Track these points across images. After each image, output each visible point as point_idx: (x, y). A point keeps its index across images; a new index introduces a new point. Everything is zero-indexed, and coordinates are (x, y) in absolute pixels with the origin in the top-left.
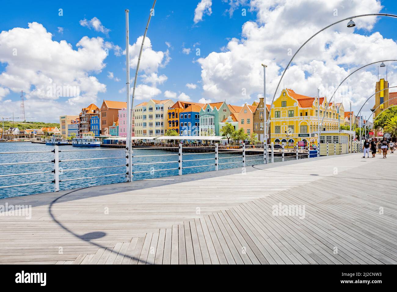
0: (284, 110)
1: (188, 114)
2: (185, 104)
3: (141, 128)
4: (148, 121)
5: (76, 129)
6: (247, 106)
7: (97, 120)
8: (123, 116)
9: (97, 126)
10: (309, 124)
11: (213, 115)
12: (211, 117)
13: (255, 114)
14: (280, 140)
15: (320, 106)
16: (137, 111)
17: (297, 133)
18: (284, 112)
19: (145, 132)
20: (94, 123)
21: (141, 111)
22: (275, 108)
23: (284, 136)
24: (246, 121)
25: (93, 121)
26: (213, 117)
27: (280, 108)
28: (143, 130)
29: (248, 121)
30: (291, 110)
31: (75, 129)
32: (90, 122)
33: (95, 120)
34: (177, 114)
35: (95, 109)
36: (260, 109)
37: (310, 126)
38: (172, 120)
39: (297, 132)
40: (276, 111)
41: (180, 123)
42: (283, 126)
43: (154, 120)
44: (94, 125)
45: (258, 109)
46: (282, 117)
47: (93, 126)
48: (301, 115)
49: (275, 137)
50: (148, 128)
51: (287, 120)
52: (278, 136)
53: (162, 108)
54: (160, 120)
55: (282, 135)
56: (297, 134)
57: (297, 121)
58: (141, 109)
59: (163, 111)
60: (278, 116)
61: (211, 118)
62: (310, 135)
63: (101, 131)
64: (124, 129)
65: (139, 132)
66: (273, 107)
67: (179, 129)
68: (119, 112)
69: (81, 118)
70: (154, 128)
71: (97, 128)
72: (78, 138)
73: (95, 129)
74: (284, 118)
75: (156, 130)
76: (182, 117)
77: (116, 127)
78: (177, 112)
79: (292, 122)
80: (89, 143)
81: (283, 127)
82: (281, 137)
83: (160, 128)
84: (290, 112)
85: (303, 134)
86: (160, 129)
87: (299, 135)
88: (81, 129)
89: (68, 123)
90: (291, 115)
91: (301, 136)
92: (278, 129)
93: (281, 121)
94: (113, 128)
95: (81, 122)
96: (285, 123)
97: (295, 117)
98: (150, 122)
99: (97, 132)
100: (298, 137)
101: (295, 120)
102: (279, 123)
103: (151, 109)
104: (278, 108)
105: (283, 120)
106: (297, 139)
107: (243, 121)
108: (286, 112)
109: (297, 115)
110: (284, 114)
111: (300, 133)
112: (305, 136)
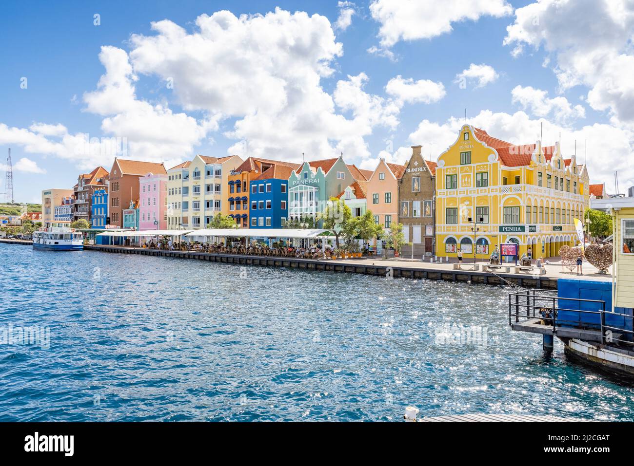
0: (466, 171)
1: (267, 184)
2: (262, 163)
3: (179, 213)
4: (191, 198)
5: (68, 215)
6: (385, 165)
7: (103, 198)
8: (147, 188)
9: (103, 209)
10: (523, 203)
11: (315, 185)
12: (310, 188)
13: (401, 182)
14: (457, 240)
15: (547, 164)
16: (171, 178)
17: (494, 225)
18: (467, 176)
19: (185, 220)
20: (97, 203)
21: (180, 178)
22: (446, 167)
23: (465, 230)
24: (382, 199)
25: (96, 198)
26: (314, 189)
27: (457, 168)
28: (183, 217)
29: (388, 197)
30: (483, 171)
31: (66, 216)
32: (91, 201)
33: (99, 198)
34: (245, 182)
35: (102, 176)
36: (413, 170)
37: (525, 208)
38: (235, 195)
39: (495, 221)
40: (448, 173)
41: (250, 203)
42: (464, 207)
43: (203, 197)
44: (97, 206)
45: (408, 171)
46: (460, 188)
47: (95, 209)
48: (505, 183)
49: (445, 233)
50: (190, 213)
51: (472, 195)
52: (453, 231)
53: (218, 173)
54: (212, 196)
55: (462, 226)
56: (497, 227)
57: (495, 197)
58: (180, 175)
59: (220, 178)
60: (453, 185)
61: (311, 190)
62: (527, 229)
63: (109, 218)
64: (144, 214)
65: (174, 220)
66: (441, 165)
67: (248, 215)
68: (142, 181)
69: (76, 194)
70: (203, 213)
71: (103, 214)
73: (99, 214)
74: (467, 188)
75: (205, 216)
76: (255, 189)
77: (135, 212)
78: (245, 179)
79: (485, 198)
80: (56, 243)
81: (464, 210)
82: (460, 233)
83: (212, 212)
84: (479, 178)
85: (511, 227)
86: (214, 215)
87: (501, 229)
88: (76, 214)
89: (55, 203)
90: (482, 183)
91: (505, 231)
92: (452, 214)
93: (460, 196)
94: (131, 212)
95: (77, 202)
96: (469, 201)
97: (491, 187)
98: (195, 200)
99: (102, 219)
100: (498, 233)
101: (492, 194)
102: (454, 200)
103: (197, 174)
104: (453, 168)
105: (465, 195)
106: (495, 236)
107: (376, 196)
108: (469, 176)
109: (495, 184)
110: (466, 180)
111: (502, 224)
112: (515, 231)
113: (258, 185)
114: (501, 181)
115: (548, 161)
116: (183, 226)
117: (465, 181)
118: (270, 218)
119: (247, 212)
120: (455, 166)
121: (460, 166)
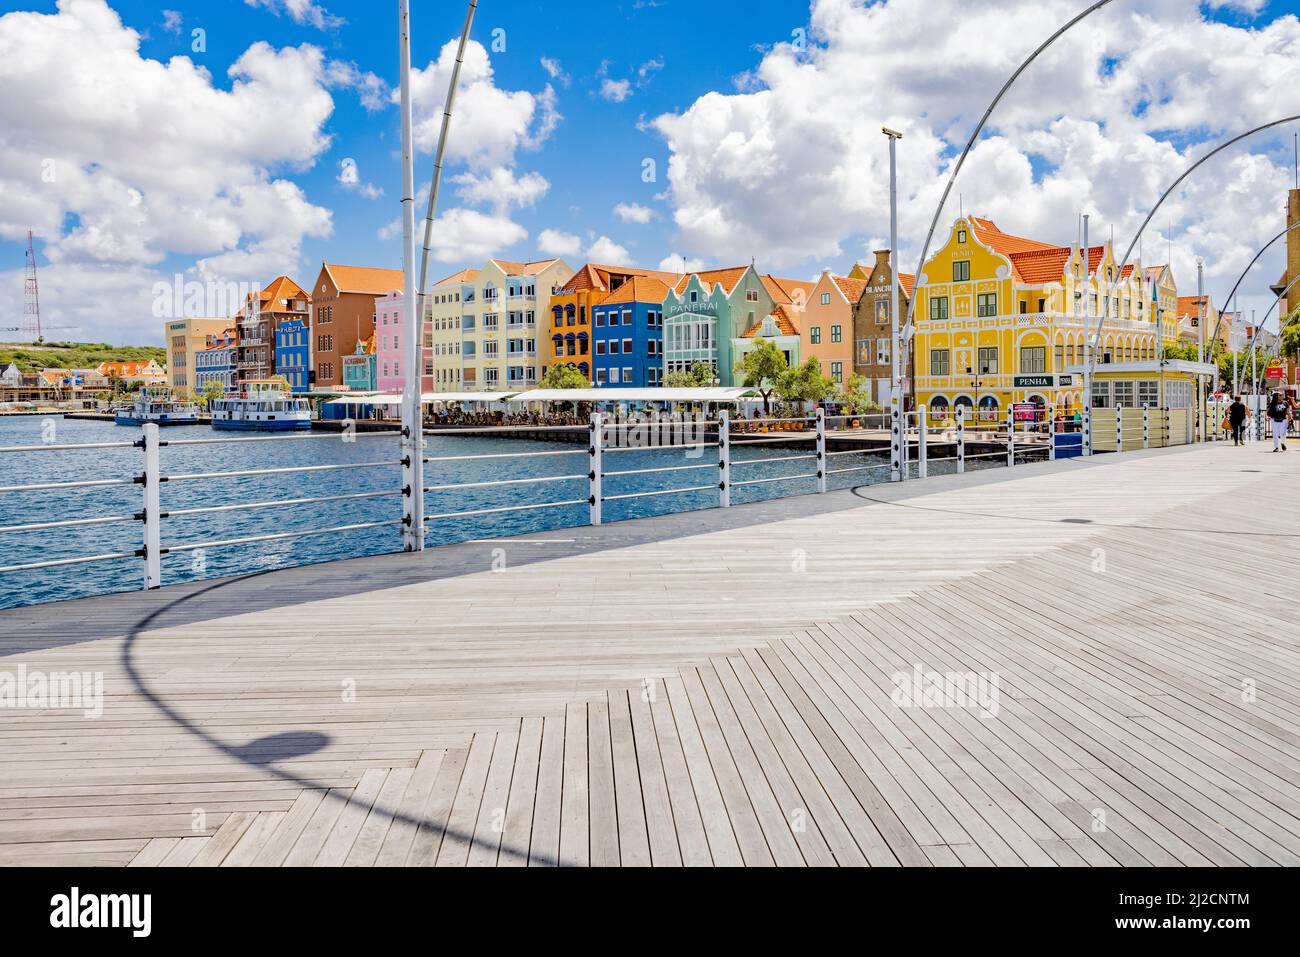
0: (962, 292)
1: (624, 312)
2: (611, 274)
3: (457, 362)
4: (480, 335)
5: (225, 368)
6: (830, 281)
7: (299, 335)
8: (390, 318)
9: (299, 355)
10: (1051, 342)
11: (712, 313)
12: (702, 319)
13: (858, 308)
14: (948, 399)
15: (1090, 277)
16: (440, 300)
17: (1007, 375)
18: (963, 300)
19: (470, 375)
20: (287, 343)
21: (458, 300)
22: (929, 286)
23: (960, 385)
24: (826, 335)
25: (283, 337)
26: (710, 320)
27: (948, 288)
28: (465, 369)
29: (836, 333)
30: (988, 291)
31: (220, 368)
32: (273, 341)
33: (291, 336)
34: (582, 309)
35: (292, 295)
36: (877, 289)
37: (1054, 348)
38: (564, 330)
39: (1008, 370)
40: (934, 295)
41: (594, 343)
42: (960, 349)
43: (503, 334)
44: (288, 351)
45: (869, 290)
46: (954, 318)
47: (284, 356)
48: (1023, 311)
49: (930, 389)
50: (480, 362)
51: (972, 329)
52: (942, 385)
53: (531, 290)
54: (522, 332)
55: (956, 380)
56: (1010, 379)
57: (1008, 333)
58: (457, 295)
59: (534, 299)
60: (942, 314)
61: (705, 322)
62: (1056, 381)
63: (313, 372)
64: (396, 364)
65: (449, 375)
66: (923, 282)
67: (590, 363)
68: (379, 304)
69: (240, 328)
70: (503, 361)
71: (299, 364)
72: (232, 400)
73: (292, 365)
74: (963, 321)
75: (508, 367)
76: (601, 320)
77: (368, 360)
78: (583, 302)
79: (991, 335)
81: (959, 353)
82: (953, 389)
83: (522, 360)
84: (983, 301)
85: (1032, 378)
86: (525, 365)
87: (1017, 382)
88: (241, 366)
89: (194, 347)
90: (987, 310)
91: (1023, 385)
92: (941, 359)
93: (953, 331)
94: (358, 361)
95: (244, 343)
96: (966, 338)
97: (1000, 316)
98: (488, 339)
99: (299, 375)
100: (1012, 388)
101: (1003, 328)
102: (943, 337)
103: (490, 293)
104: (942, 287)
105: (960, 330)
106: (1008, 393)
107: (815, 332)
108: (967, 300)
109: (1008, 311)
110: (962, 306)
111: (1019, 375)
112: (1039, 385)
113: (607, 313)
114: (1016, 307)
115: (1092, 273)
116: (465, 384)
117: (961, 308)
118: (631, 368)
119: (588, 358)
120: (943, 284)
121: (952, 284)
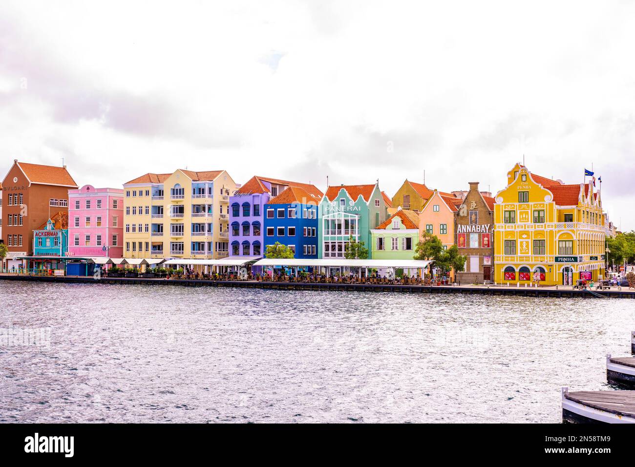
0: (524, 209)
2: (272, 183)
3: (146, 237)
4: (167, 219)
6: (439, 198)
8: (84, 204)
10: (576, 238)
11: (355, 213)
12: (351, 217)
13: (458, 215)
14: (515, 268)
16: (131, 194)
17: (552, 255)
18: (524, 213)
19: (158, 247)
21: (147, 194)
22: (503, 204)
23: (523, 260)
24: (436, 230)
26: (357, 217)
27: (515, 205)
28: (153, 243)
29: (444, 229)
30: (539, 209)
34: (256, 206)
37: (577, 241)
38: (241, 219)
39: (551, 252)
40: (507, 209)
41: (265, 228)
42: (522, 240)
43: (190, 220)
46: (519, 223)
49: (504, 262)
50: (168, 238)
51: (530, 229)
53: (210, 191)
54: (204, 218)
55: (520, 257)
56: (553, 257)
57: (551, 232)
60: (511, 220)
62: (578, 259)
64: (87, 237)
66: (499, 201)
67: (262, 242)
68: (74, 195)
70: (188, 238)
74: (524, 224)
75: (192, 243)
76: (272, 214)
77: (60, 233)
78: (256, 201)
79: (541, 233)
81: (522, 243)
82: (519, 262)
83: (203, 237)
84: (536, 214)
85: (565, 257)
87: (557, 259)
90: (539, 219)
91: (560, 261)
92: (511, 246)
93: (518, 230)
96: (526, 234)
97: (547, 223)
100: (554, 263)
101: (548, 229)
102: (512, 233)
103: (178, 192)
104: (511, 205)
105: (523, 229)
106: (551, 266)
107: (429, 227)
108: (527, 213)
109: (551, 220)
110: (524, 216)
111: (557, 255)
112: (569, 261)
113: (276, 209)
114: (556, 218)
115: (587, 199)
116: (152, 253)
117: (523, 217)
118: (294, 246)
119: (261, 239)
120: (513, 203)
121: (518, 204)
